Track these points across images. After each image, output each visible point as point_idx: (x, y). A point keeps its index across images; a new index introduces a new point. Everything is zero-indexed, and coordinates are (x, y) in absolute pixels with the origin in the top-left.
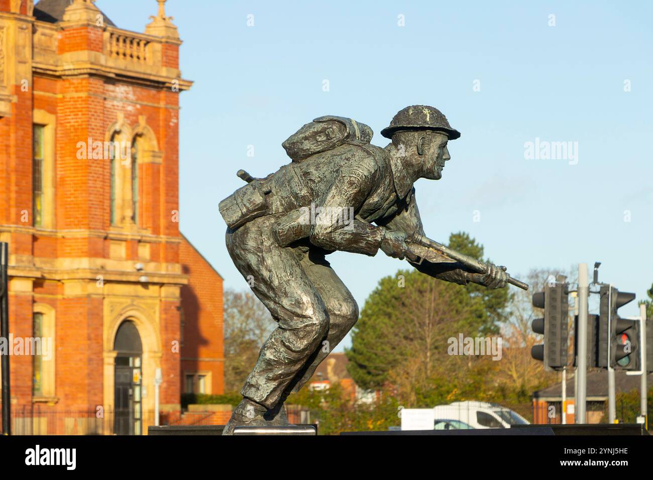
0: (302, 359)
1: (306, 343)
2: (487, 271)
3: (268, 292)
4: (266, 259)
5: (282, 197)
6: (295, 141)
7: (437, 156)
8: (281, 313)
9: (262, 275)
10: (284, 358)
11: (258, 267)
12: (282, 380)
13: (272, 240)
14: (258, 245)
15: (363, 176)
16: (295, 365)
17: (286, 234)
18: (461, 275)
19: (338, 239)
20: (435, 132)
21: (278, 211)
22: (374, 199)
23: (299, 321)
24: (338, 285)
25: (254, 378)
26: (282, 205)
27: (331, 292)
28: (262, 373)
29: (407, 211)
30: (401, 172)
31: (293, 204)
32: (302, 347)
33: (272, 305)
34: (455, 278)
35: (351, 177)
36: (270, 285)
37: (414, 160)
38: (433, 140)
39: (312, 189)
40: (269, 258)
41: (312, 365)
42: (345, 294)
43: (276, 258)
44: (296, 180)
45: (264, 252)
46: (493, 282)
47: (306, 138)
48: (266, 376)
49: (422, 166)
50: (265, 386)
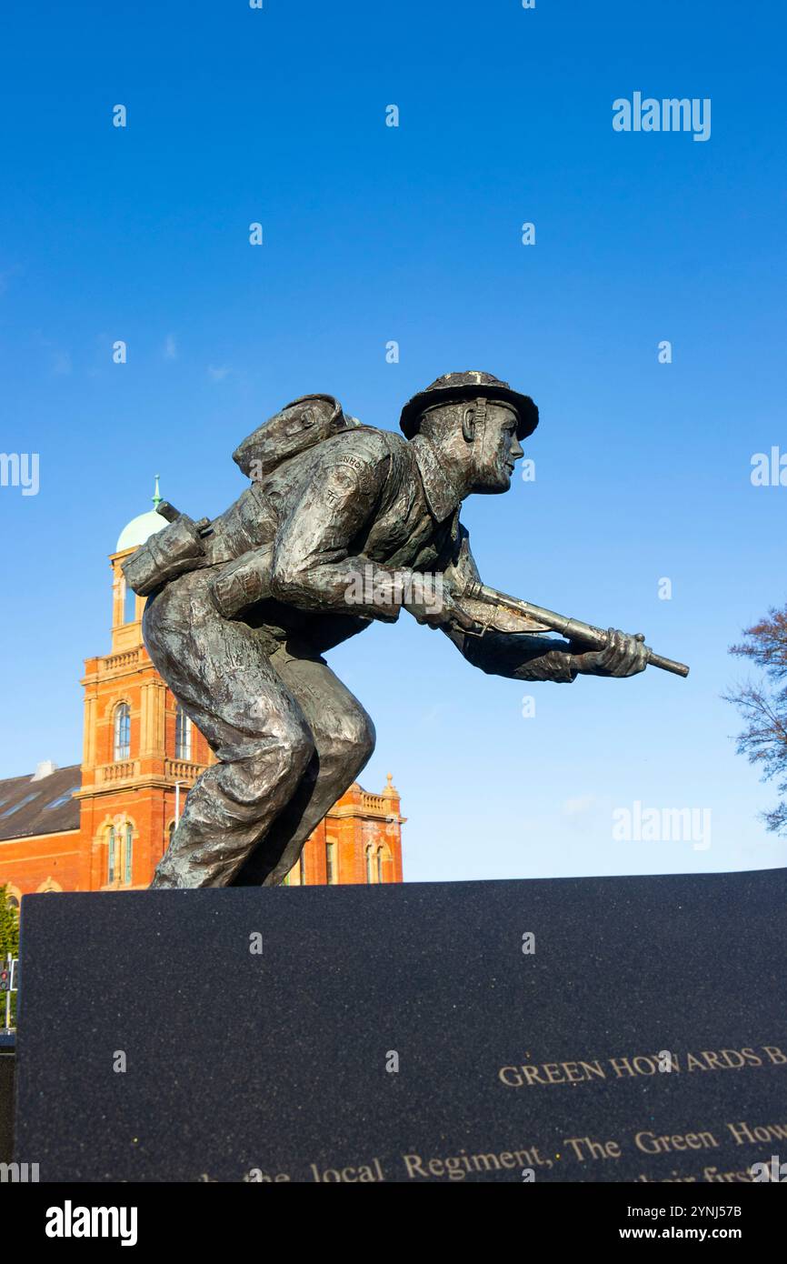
0: (261, 820)
1: (266, 786)
2: (608, 642)
3: (199, 697)
4: (196, 638)
5: (229, 535)
6: (250, 443)
7: (498, 441)
8: (221, 734)
9: (188, 667)
10: (224, 817)
11: (182, 654)
12: (222, 863)
13: (208, 607)
14: (185, 617)
15: (361, 463)
16: (247, 833)
17: (230, 590)
18: (560, 661)
19: (320, 584)
20: (493, 401)
21: (222, 558)
22: (388, 520)
23: (252, 746)
24: (337, 688)
25: (168, 862)
26: (228, 548)
27: (321, 701)
28: (185, 851)
29: (455, 566)
30: (436, 473)
31: (246, 542)
32: (259, 794)
33: (206, 720)
34: (550, 668)
35: (339, 466)
36: (201, 683)
37: (458, 453)
38: (490, 416)
39: (276, 509)
40: (202, 636)
41: (293, 839)
42: (348, 702)
43: (213, 636)
44: (252, 501)
45: (193, 628)
46: (623, 663)
47: (269, 435)
48: (189, 856)
49: (474, 462)
50: (188, 876)
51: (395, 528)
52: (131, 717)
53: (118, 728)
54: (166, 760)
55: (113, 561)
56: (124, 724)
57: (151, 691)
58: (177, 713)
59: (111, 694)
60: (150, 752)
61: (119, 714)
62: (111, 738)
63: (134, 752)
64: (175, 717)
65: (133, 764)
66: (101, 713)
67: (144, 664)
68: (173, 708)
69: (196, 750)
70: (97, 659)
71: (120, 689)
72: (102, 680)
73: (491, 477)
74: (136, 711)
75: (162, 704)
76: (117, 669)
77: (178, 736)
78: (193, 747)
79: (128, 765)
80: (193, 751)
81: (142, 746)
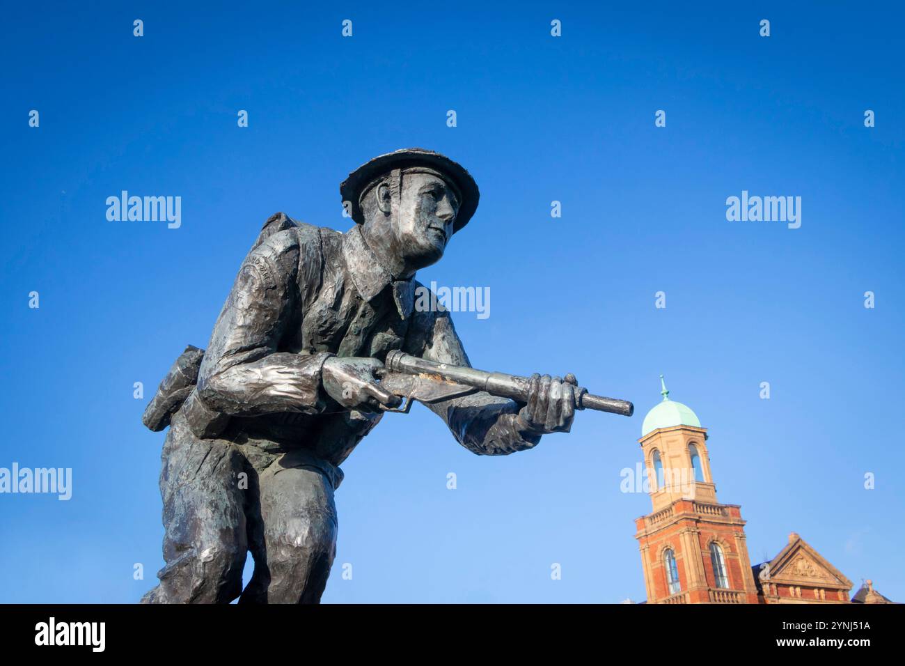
7: (414, 207)
18: (506, 424)
19: (232, 384)
20: (407, 170)
22: (314, 311)
34: (501, 434)
37: (381, 230)
38: (407, 185)
51: (321, 317)
52: (676, 559)
53: (668, 569)
54: (709, 590)
55: (641, 443)
56: (672, 565)
57: (687, 538)
58: (710, 552)
59: (659, 543)
60: (695, 585)
61: (667, 558)
62: (665, 577)
63: (684, 586)
64: (709, 555)
65: (684, 595)
66: (653, 558)
67: (678, 517)
68: (706, 547)
69: (732, 578)
70: (643, 518)
71: (664, 538)
72: (649, 533)
73: (413, 244)
74: (678, 555)
75: (697, 546)
76: (659, 523)
77: (715, 570)
78: (729, 577)
79: (680, 597)
80: (729, 581)
81: (689, 581)
